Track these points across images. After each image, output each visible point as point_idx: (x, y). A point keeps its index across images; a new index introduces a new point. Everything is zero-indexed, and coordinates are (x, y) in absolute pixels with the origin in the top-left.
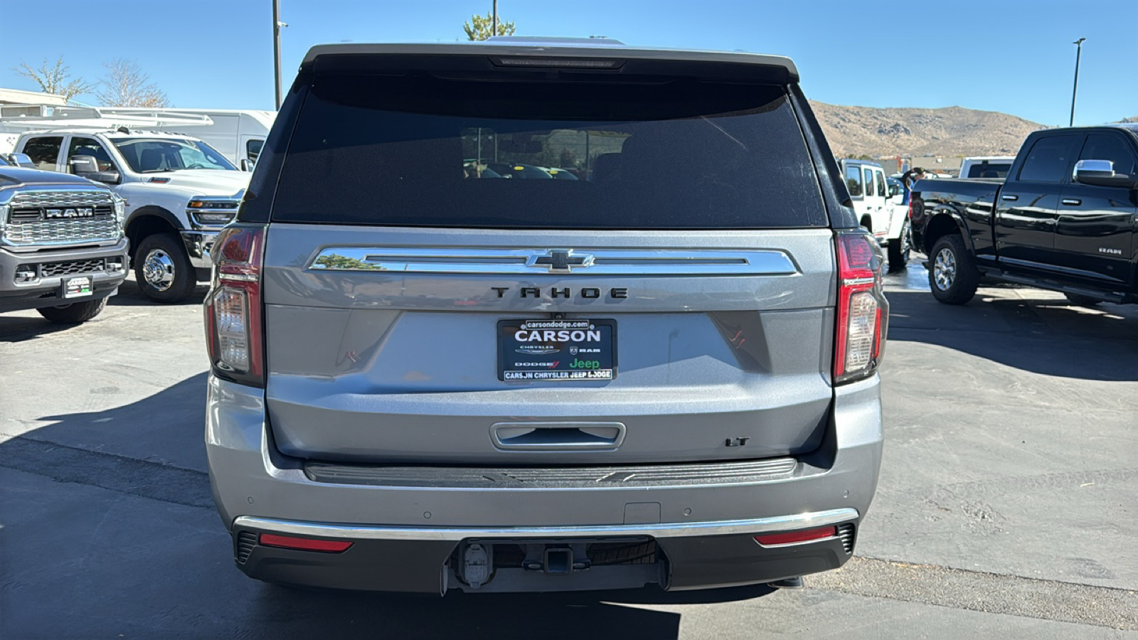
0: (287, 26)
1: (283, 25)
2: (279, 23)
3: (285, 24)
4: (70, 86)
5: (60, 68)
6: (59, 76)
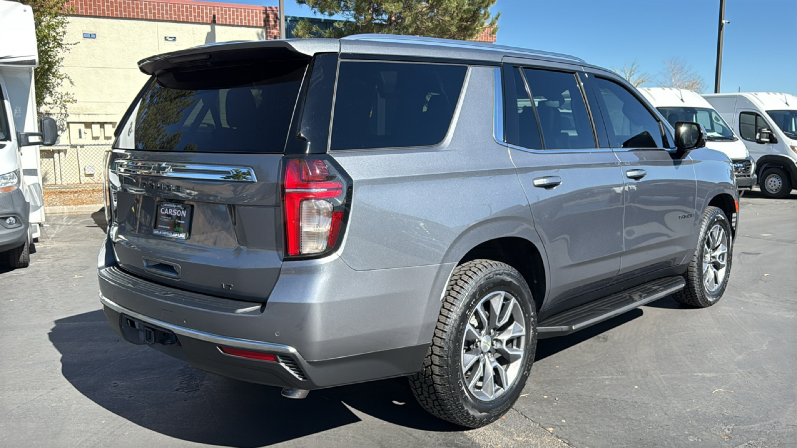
0: (729, 23)
1: (726, 22)
2: (723, 22)
3: (727, 21)
4: (639, 78)
5: (634, 68)
6: (632, 73)
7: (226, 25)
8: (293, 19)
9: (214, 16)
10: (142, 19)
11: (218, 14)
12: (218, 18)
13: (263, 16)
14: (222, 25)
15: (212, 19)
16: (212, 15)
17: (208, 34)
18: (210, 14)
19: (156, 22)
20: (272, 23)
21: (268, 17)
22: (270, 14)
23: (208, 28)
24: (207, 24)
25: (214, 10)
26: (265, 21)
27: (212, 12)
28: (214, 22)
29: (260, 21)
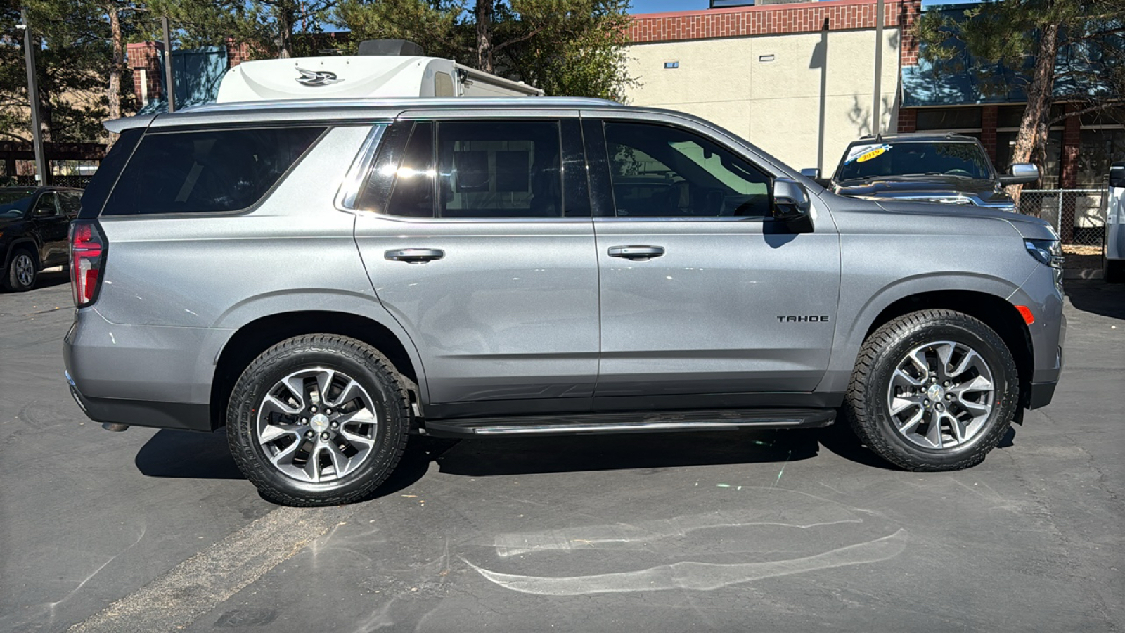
7: (843, 30)
8: (945, 8)
9: (827, 20)
10: (733, 37)
11: (832, 17)
12: (832, 21)
13: (898, 11)
14: (837, 31)
15: (823, 24)
16: (824, 20)
17: (818, 45)
18: (822, 17)
19: (750, 39)
20: (910, 19)
21: (905, 11)
22: (908, 6)
23: (817, 38)
24: (816, 32)
25: (827, 11)
26: (900, 18)
27: (825, 14)
28: (826, 28)
29: (893, 18)
